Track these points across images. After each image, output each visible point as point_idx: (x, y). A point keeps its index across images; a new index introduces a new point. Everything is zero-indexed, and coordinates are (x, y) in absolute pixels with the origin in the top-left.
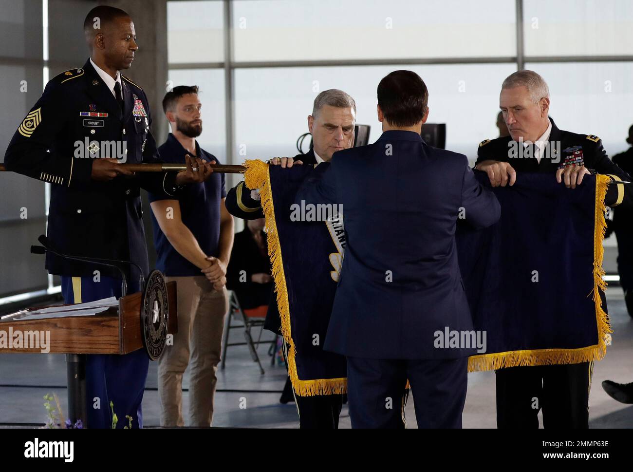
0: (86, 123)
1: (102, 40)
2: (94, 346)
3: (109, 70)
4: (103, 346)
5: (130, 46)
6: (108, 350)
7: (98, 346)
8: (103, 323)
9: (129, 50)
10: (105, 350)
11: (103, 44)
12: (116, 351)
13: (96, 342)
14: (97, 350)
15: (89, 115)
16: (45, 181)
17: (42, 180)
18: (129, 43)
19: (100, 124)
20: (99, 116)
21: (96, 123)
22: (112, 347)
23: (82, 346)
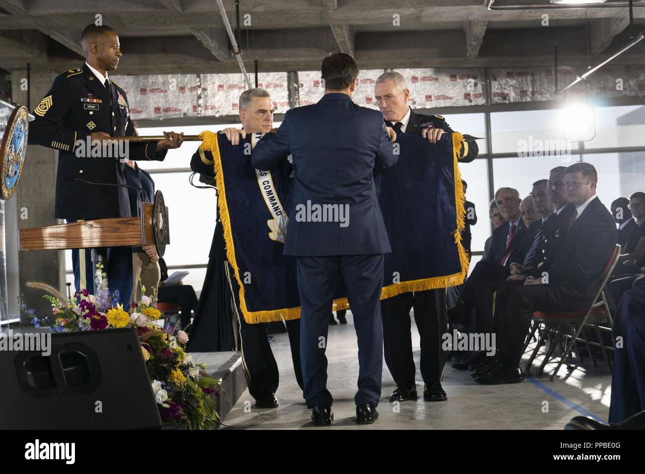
0: (86, 107)
1: (96, 47)
2: (122, 240)
3: (100, 70)
4: (128, 240)
5: (116, 53)
6: (133, 242)
7: (125, 240)
8: (129, 222)
9: (116, 55)
10: (130, 243)
11: (96, 50)
12: (139, 242)
13: (124, 237)
14: (125, 243)
15: (88, 100)
16: (55, 148)
17: (53, 147)
18: (115, 50)
19: (96, 107)
20: (95, 102)
21: (93, 107)
22: (136, 239)
23: (113, 240)
